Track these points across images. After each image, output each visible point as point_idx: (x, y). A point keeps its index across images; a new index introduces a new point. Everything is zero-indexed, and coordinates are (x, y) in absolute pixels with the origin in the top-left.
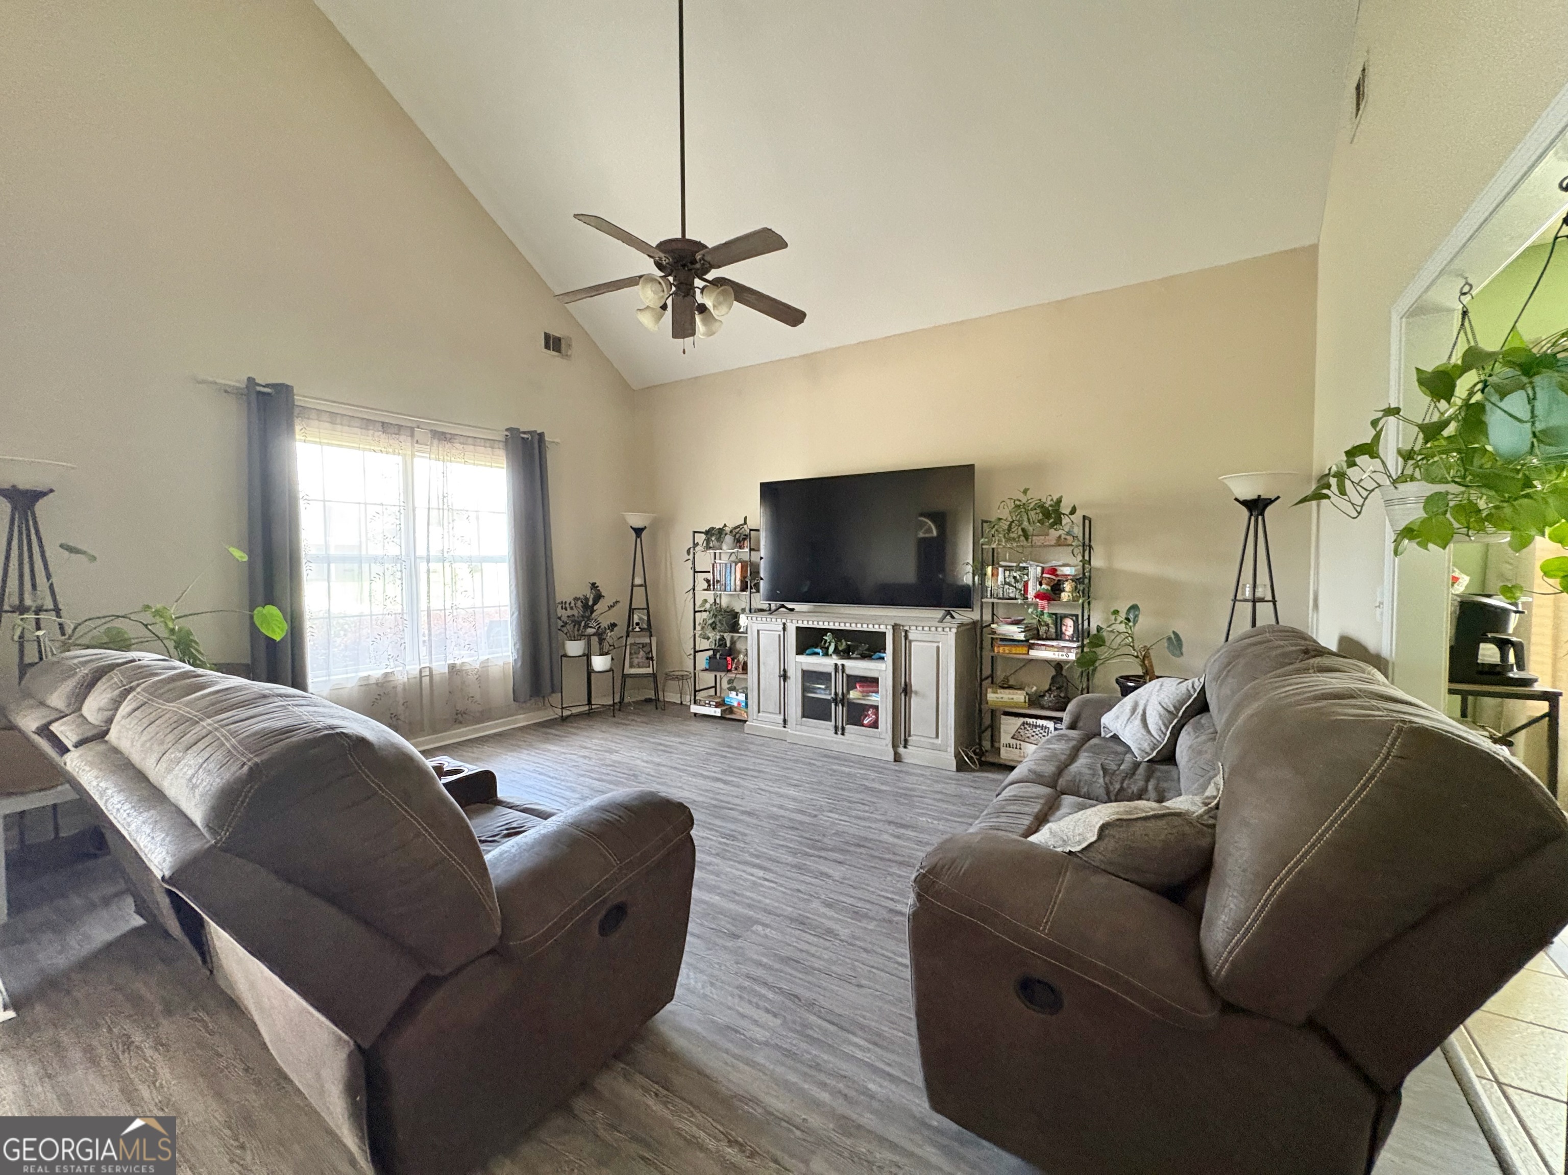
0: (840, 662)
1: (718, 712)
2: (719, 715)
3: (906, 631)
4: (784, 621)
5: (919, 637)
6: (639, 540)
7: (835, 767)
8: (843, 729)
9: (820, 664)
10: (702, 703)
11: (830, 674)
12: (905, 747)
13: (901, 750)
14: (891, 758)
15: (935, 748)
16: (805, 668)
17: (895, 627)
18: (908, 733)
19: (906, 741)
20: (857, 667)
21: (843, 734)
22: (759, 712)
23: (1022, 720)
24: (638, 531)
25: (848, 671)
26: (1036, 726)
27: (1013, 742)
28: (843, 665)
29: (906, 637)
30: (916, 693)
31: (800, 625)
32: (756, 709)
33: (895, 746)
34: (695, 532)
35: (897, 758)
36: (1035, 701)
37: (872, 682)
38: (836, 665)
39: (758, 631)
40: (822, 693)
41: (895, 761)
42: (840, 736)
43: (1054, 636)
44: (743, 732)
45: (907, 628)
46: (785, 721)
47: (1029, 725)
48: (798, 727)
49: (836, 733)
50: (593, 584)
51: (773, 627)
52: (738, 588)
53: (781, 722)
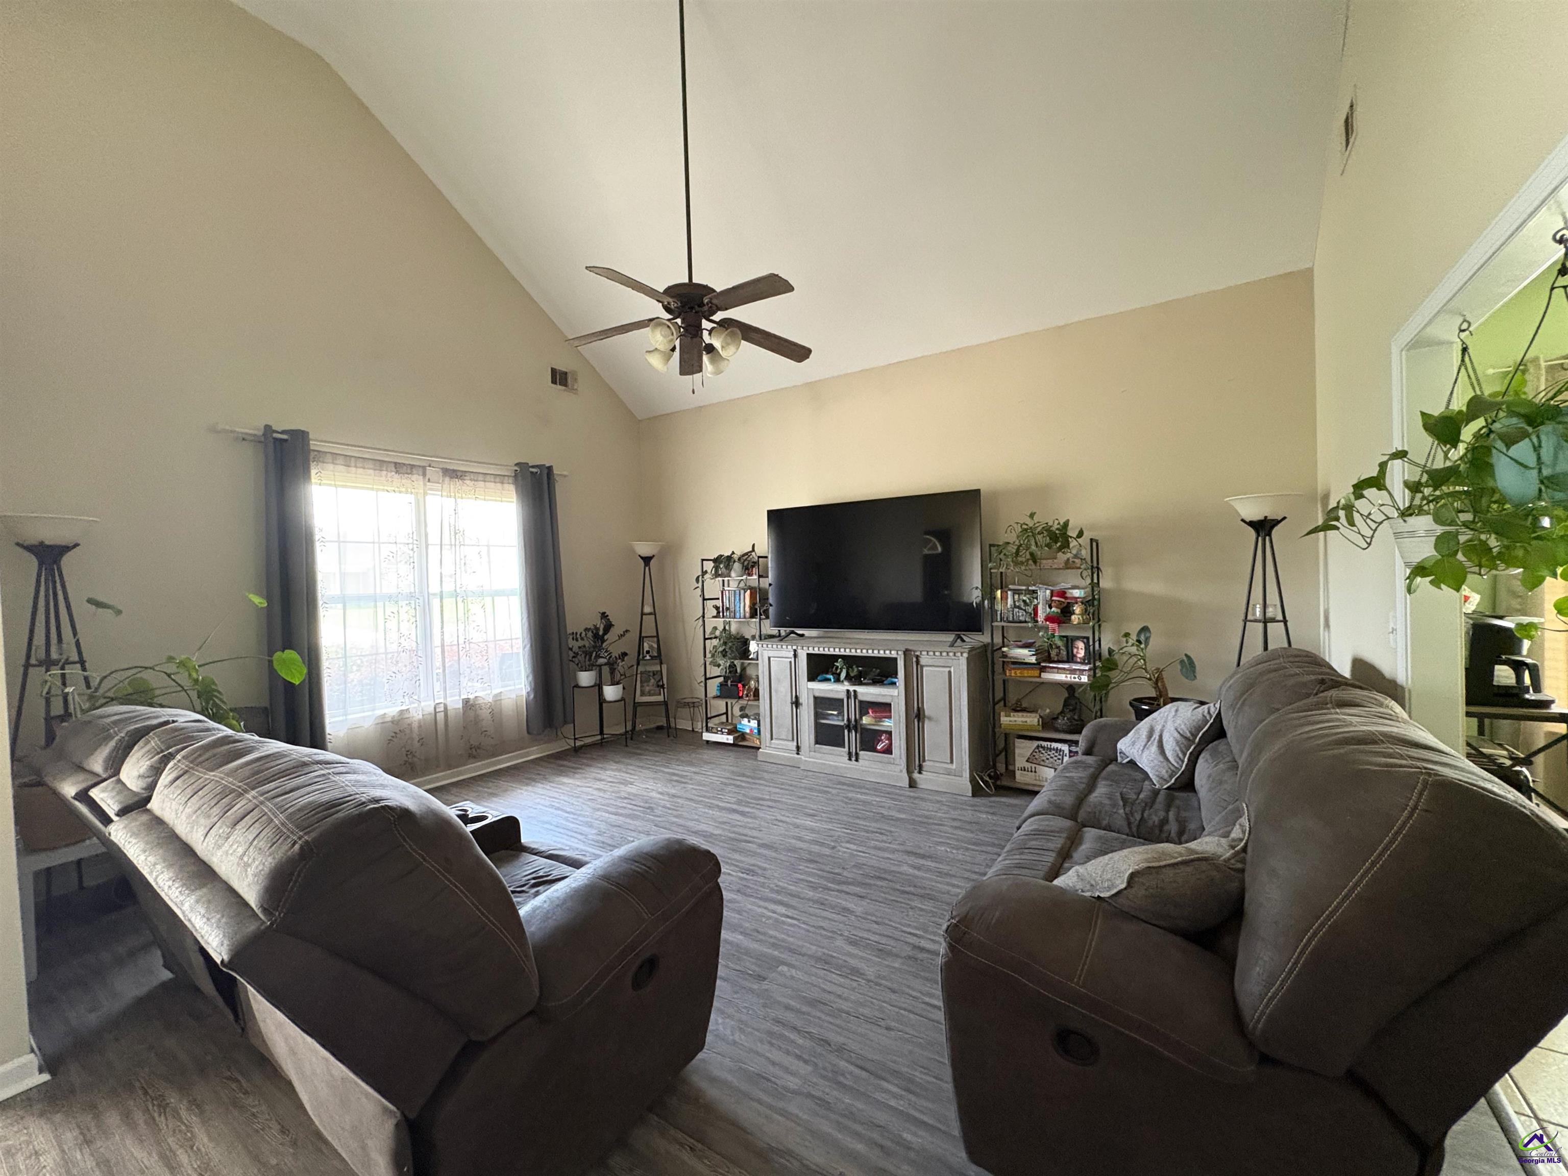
0: (852, 688)
1: (730, 739)
2: (732, 742)
3: (917, 657)
4: (795, 647)
5: (930, 662)
6: (647, 569)
7: (850, 795)
8: (857, 754)
9: (832, 691)
10: (714, 731)
11: (842, 700)
12: (920, 773)
13: (916, 775)
14: (906, 783)
15: (949, 773)
16: (817, 694)
17: (907, 652)
18: (922, 759)
19: (920, 767)
20: (868, 692)
21: (857, 760)
22: (772, 739)
23: (1036, 743)
24: (647, 560)
25: (860, 697)
26: (1050, 749)
27: (1028, 765)
28: (855, 691)
29: (918, 662)
30: (930, 718)
31: (811, 651)
32: (769, 736)
33: (909, 772)
34: (703, 560)
35: (912, 784)
36: (1048, 723)
37: (884, 708)
38: (848, 691)
39: (769, 658)
40: (834, 719)
41: (911, 786)
42: (854, 762)
43: (1065, 658)
44: (756, 760)
45: (918, 653)
46: (798, 748)
47: (1043, 748)
48: (812, 753)
49: (850, 759)
50: (603, 613)
51: (783, 654)
52: (748, 615)
53: (794, 748)
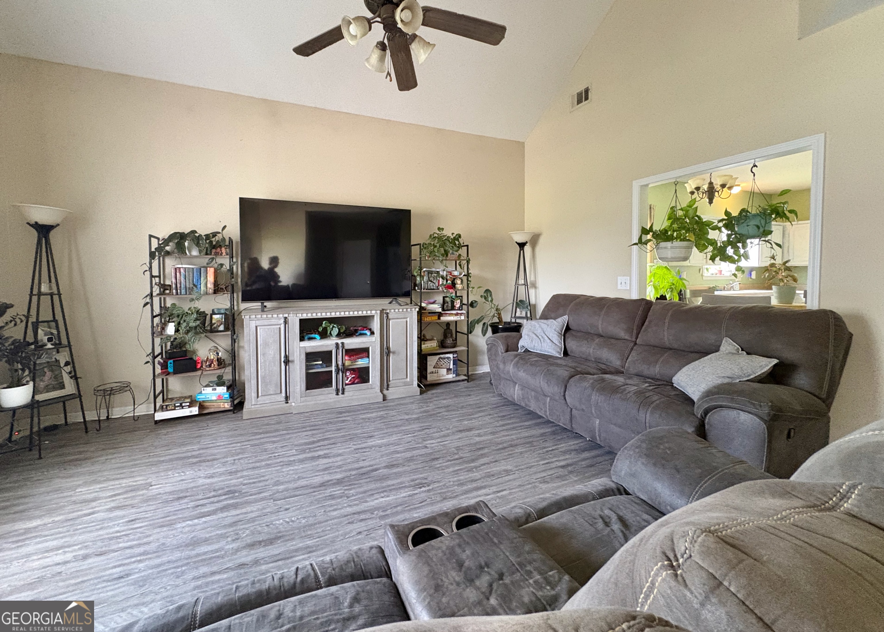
0: (340, 341)
1: (195, 411)
2: (197, 413)
3: (387, 314)
4: (286, 315)
5: (396, 316)
8: (343, 389)
9: (322, 346)
10: (171, 407)
11: (331, 352)
12: (388, 390)
13: (385, 392)
14: (381, 399)
15: (406, 384)
16: (309, 351)
17: (382, 311)
18: (388, 380)
19: (388, 385)
20: (352, 343)
21: (343, 393)
22: (258, 397)
23: (438, 356)
25: (347, 347)
26: (445, 358)
27: (434, 370)
28: (343, 343)
29: (387, 316)
30: (394, 353)
32: (254, 395)
33: (381, 391)
35: (385, 399)
36: (442, 345)
37: (364, 352)
38: (337, 344)
39: (256, 327)
40: (319, 367)
41: (384, 400)
42: (341, 395)
44: (242, 419)
45: (388, 311)
46: (287, 398)
47: (441, 358)
48: (303, 399)
49: (337, 394)
51: (273, 321)
52: (211, 291)
53: (283, 399)
